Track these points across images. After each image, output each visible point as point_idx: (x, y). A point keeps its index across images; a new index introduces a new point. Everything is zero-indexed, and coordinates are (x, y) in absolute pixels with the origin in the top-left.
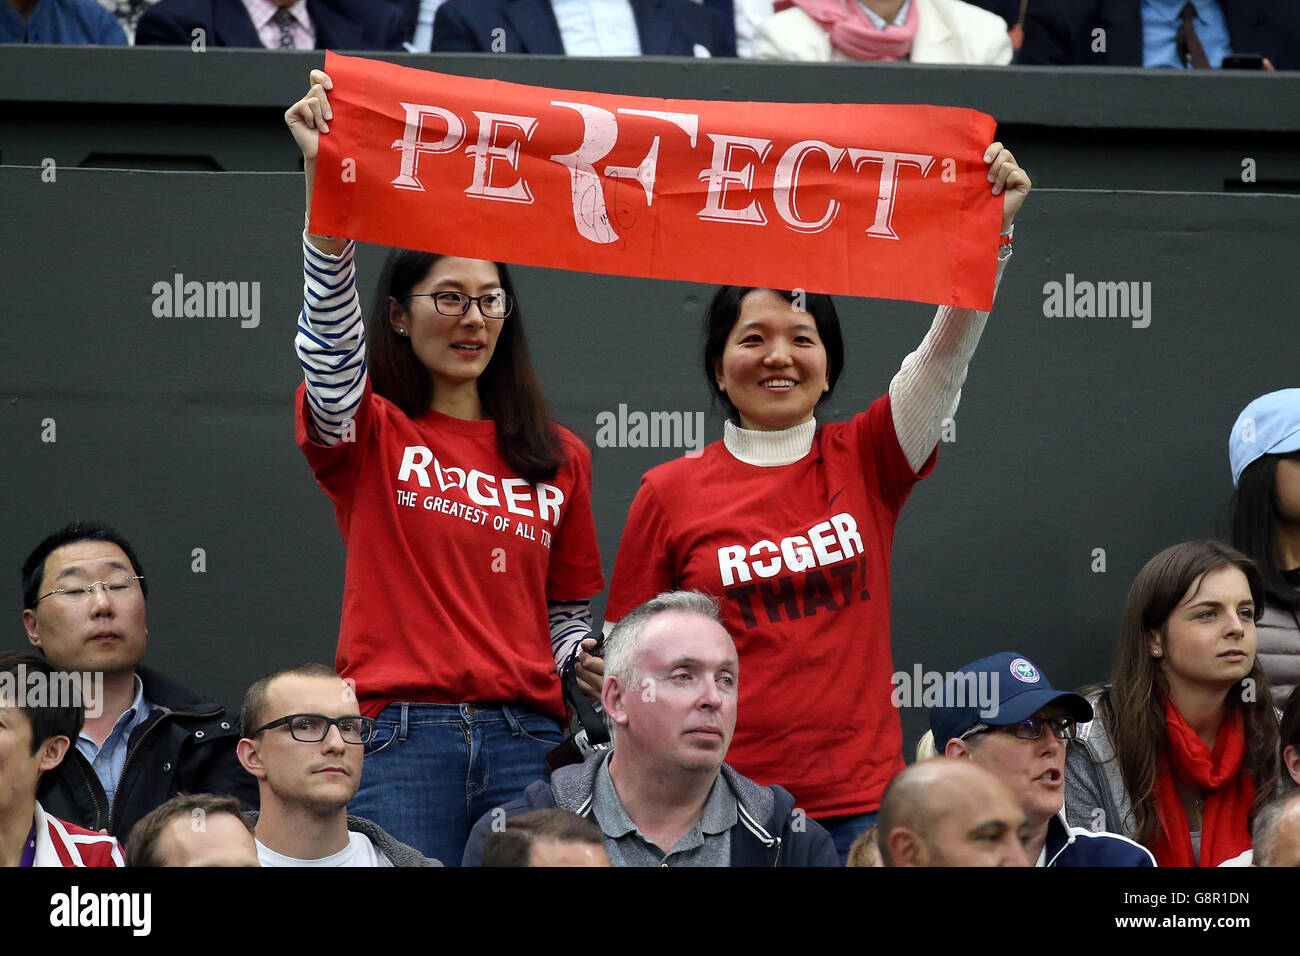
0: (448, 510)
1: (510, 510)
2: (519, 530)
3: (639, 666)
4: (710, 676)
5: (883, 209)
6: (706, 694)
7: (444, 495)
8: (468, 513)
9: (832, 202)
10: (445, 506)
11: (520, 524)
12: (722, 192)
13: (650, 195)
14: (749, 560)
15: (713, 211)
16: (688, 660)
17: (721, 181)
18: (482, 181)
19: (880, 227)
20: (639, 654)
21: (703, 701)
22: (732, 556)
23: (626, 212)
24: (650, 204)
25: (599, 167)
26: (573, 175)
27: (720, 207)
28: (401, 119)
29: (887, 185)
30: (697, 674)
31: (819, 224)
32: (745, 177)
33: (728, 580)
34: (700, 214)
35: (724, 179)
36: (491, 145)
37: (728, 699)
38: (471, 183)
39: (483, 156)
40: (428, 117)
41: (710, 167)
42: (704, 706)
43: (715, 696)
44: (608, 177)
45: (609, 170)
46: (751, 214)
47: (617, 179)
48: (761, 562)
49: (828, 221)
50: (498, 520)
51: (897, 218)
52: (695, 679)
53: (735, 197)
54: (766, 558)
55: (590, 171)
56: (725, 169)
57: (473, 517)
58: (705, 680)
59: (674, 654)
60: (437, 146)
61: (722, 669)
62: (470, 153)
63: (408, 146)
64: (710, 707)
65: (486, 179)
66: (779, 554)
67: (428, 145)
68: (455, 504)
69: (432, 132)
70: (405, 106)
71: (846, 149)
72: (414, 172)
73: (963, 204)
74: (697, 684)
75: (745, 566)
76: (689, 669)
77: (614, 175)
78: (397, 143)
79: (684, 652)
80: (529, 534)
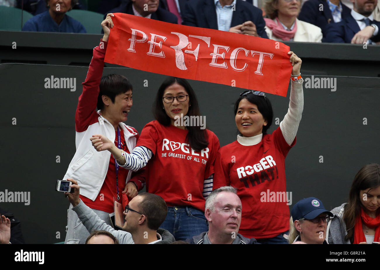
0: (175, 156)
1: (192, 154)
2: (195, 159)
3: (216, 206)
4: (234, 209)
5: (259, 67)
6: (233, 214)
7: (173, 152)
8: (180, 156)
9: (246, 64)
10: (174, 155)
11: (195, 158)
12: (216, 59)
13: (196, 58)
14: (245, 171)
15: (213, 64)
16: (228, 205)
17: (216, 56)
18: (152, 51)
19: (258, 72)
20: (215, 203)
21: (233, 216)
22: (241, 170)
23: (190, 62)
24: (196, 61)
25: (183, 50)
26: (176, 51)
27: (215, 63)
28: (131, 33)
29: (261, 61)
30: (231, 209)
31: (242, 69)
32: (222, 56)
33: (240, 177)
34: (210, 64)
35: (217, 56)
36: (154, 41)
37: (239, 215)
38: (148, 51)
39: (152, 44)
40: (138, 33)
41: (213, 53)
42: (233, 217)
43: (236, 215)
44: (186, 53)
45: (186, 51)
46: (224, 65)
47: (188, 54)
48: (248, 171)
49: (244, 69)
50: (189, 157)
51: (263, 70)
52: (230, 210)
53: (219, 60)
54: (249, 170)
55: (181, 51)
56: (217, 53)
57: (182, 157)
58: (233, 210)
59: (225, 203)
60: (140, 41)
61: (238, 208)
62: (149, 43)
63: (132, 40)
64: (234, 218)
65: (153, 50)
66: (253, 169)
67: (138, 40)
68: (177, 154)
69: (139, 37)
70: (132, 29)
71: (250, 50)
72: (133, 47)
73: (281, 67)
74: (231, 211)
75: (244, 172)
76: (229, 207)
77: (187, 53)
78: (130, 39)
79: (227, 203)
80: (198, 160)
